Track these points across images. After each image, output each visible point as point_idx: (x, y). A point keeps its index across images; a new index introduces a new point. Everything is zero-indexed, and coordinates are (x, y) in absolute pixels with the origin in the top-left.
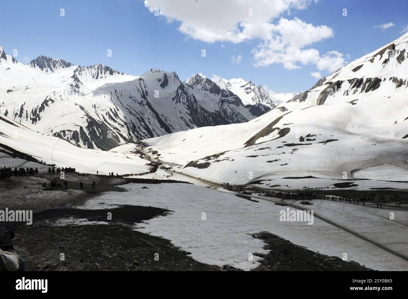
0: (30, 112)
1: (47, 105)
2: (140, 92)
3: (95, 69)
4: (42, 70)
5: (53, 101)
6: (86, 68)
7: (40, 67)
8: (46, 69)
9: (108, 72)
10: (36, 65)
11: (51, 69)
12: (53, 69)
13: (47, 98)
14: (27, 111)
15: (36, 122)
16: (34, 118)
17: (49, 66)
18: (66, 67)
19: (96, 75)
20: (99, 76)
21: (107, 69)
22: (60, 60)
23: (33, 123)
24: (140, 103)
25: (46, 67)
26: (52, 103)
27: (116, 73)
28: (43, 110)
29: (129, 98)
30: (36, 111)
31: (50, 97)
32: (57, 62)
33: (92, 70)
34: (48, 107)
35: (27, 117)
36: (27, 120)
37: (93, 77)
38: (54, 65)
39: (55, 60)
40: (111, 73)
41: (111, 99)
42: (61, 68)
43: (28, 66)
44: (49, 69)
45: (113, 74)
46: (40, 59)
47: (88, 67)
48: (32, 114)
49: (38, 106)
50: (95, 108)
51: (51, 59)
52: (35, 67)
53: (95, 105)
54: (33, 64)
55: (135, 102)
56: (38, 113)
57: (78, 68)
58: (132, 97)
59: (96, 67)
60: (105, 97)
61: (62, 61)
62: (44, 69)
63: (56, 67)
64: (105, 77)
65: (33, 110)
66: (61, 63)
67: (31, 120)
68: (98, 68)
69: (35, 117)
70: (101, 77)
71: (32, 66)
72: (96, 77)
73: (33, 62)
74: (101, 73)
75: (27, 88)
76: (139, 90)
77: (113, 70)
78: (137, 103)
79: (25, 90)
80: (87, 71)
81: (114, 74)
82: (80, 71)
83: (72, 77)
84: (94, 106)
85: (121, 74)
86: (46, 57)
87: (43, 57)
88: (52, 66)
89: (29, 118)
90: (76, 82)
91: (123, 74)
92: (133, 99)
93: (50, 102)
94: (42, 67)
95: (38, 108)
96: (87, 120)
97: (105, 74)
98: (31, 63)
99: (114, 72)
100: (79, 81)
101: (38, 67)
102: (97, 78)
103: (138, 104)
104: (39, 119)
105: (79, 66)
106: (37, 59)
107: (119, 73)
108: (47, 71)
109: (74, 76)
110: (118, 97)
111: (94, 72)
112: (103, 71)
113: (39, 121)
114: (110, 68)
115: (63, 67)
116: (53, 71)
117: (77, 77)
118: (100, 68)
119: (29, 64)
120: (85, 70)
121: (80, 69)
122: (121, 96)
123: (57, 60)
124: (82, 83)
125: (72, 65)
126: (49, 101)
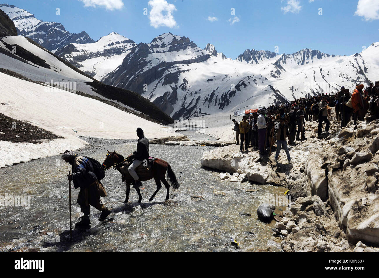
0: (219, 97)
1: (239, 90)
2: (355, 67)
3: (301, 55)
4: (248, 62)
5: (245, 86)
6: (292, 55)
7: (245, 61)
8: (251, 61)
9: (316, 56)
10: (242, 58)
11: (256, 61)
12: (258, 60)
13: (240, 82)
14: (217, 96)
15: (223, 107)
16: (222, 102)
17: (254, 58)
18: (271, 57)
19: (302, 61)
20: (305, 62)
21: (314, 53)
22: (265, 52)
23: (220, 108)
24: (355, 80)
25: (251, 59)
26: (244, 87)
27: (325, 56)
28: (233, 95)
29: (340, 76)
30: (226, 95)
31: (244, 82)
32: (262, 54)
33: (297, 57)
34: (239, 91)
35: (216, 102)
36: (215, 105)
37: (298, 63)
38: (259, 57)
39: (260, 52)
40: (320, 57)
41: (314, 79)
42: (266, 59)
43: (236, 61)
44: (254, 61)
45: (321, 58)
46: (247, 53)
47: (293, 55)
48: (221, 99)
49: (229, 91)
50: (293, 91)
51: (256, 51)
52: (241, 61)
53: (293, 88)
54: (240, 58)
55: (347, 81)
56: (228, 97)
57: (282, 56)
58: (344, 75)
59: (302, 53)
60: (306, 77)
61: (267, 52)
62: (249, 61)
63: (261, 58)
64: (312, 61)
65: (223, 95)
66: (266, 54)
67: (219, 105)
68: (304, 54)
69: (224, 101)
70: (308, 63)
71: (239, 61)
72: (301, 62)
73: (240, 57)
74: (308, 58)
75: (226, 77)
76: (353, 65)
77: (322, 53)
78: (351, 80)
79: (224, 78)
80: (292, 58)
81: (323, 57)
82: (285, 59)
83: (273, 64)
84: (291, 88)
85: (331, 56)
86: (252, 50)
87: (249, 51)
88: (257, 58)
89: (218, 103)
90: (277, 68)
91: (333, 56)
92: (344, 76)
93: (243, 86)
94: (247, 61)
95: (229, 92)
96: (275, 100)
97: (312, 59)
98: (239, 57)
99: (323, 55)
100: (281, 68)
101: (244, 60)
102: (302, 64)
103: (352, 82)
104: (228, 104)
105: (284, 55)
106: (243, 53)
107: (328, 56)
108: (252, 63)
109: (276, 64)
110: (323, 75)
111: (300, 57)
112: (310, 56)
113: (227, 105)
114: (318, 51)
115: (268, 58)
116: (258, 62)
117: (280, 64)
118: (306, 53)
119: (237, 59)
120: (290, 58)
121: (285, 57)
122: (328, 75)
123: (263, 52)
124: (284, 70)
125: (276, 54)
126: (241, 85)
